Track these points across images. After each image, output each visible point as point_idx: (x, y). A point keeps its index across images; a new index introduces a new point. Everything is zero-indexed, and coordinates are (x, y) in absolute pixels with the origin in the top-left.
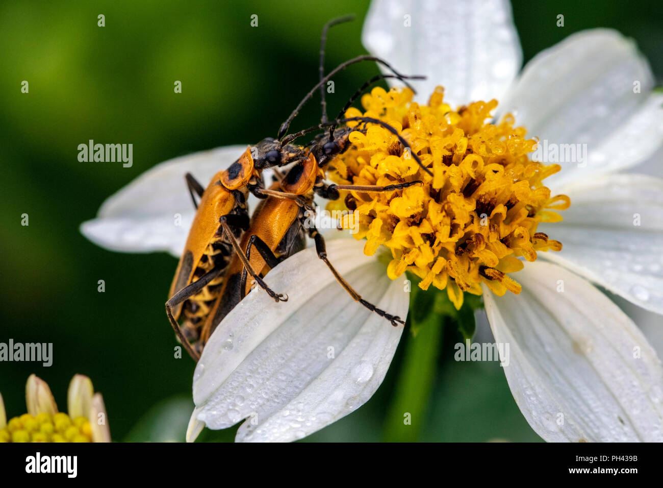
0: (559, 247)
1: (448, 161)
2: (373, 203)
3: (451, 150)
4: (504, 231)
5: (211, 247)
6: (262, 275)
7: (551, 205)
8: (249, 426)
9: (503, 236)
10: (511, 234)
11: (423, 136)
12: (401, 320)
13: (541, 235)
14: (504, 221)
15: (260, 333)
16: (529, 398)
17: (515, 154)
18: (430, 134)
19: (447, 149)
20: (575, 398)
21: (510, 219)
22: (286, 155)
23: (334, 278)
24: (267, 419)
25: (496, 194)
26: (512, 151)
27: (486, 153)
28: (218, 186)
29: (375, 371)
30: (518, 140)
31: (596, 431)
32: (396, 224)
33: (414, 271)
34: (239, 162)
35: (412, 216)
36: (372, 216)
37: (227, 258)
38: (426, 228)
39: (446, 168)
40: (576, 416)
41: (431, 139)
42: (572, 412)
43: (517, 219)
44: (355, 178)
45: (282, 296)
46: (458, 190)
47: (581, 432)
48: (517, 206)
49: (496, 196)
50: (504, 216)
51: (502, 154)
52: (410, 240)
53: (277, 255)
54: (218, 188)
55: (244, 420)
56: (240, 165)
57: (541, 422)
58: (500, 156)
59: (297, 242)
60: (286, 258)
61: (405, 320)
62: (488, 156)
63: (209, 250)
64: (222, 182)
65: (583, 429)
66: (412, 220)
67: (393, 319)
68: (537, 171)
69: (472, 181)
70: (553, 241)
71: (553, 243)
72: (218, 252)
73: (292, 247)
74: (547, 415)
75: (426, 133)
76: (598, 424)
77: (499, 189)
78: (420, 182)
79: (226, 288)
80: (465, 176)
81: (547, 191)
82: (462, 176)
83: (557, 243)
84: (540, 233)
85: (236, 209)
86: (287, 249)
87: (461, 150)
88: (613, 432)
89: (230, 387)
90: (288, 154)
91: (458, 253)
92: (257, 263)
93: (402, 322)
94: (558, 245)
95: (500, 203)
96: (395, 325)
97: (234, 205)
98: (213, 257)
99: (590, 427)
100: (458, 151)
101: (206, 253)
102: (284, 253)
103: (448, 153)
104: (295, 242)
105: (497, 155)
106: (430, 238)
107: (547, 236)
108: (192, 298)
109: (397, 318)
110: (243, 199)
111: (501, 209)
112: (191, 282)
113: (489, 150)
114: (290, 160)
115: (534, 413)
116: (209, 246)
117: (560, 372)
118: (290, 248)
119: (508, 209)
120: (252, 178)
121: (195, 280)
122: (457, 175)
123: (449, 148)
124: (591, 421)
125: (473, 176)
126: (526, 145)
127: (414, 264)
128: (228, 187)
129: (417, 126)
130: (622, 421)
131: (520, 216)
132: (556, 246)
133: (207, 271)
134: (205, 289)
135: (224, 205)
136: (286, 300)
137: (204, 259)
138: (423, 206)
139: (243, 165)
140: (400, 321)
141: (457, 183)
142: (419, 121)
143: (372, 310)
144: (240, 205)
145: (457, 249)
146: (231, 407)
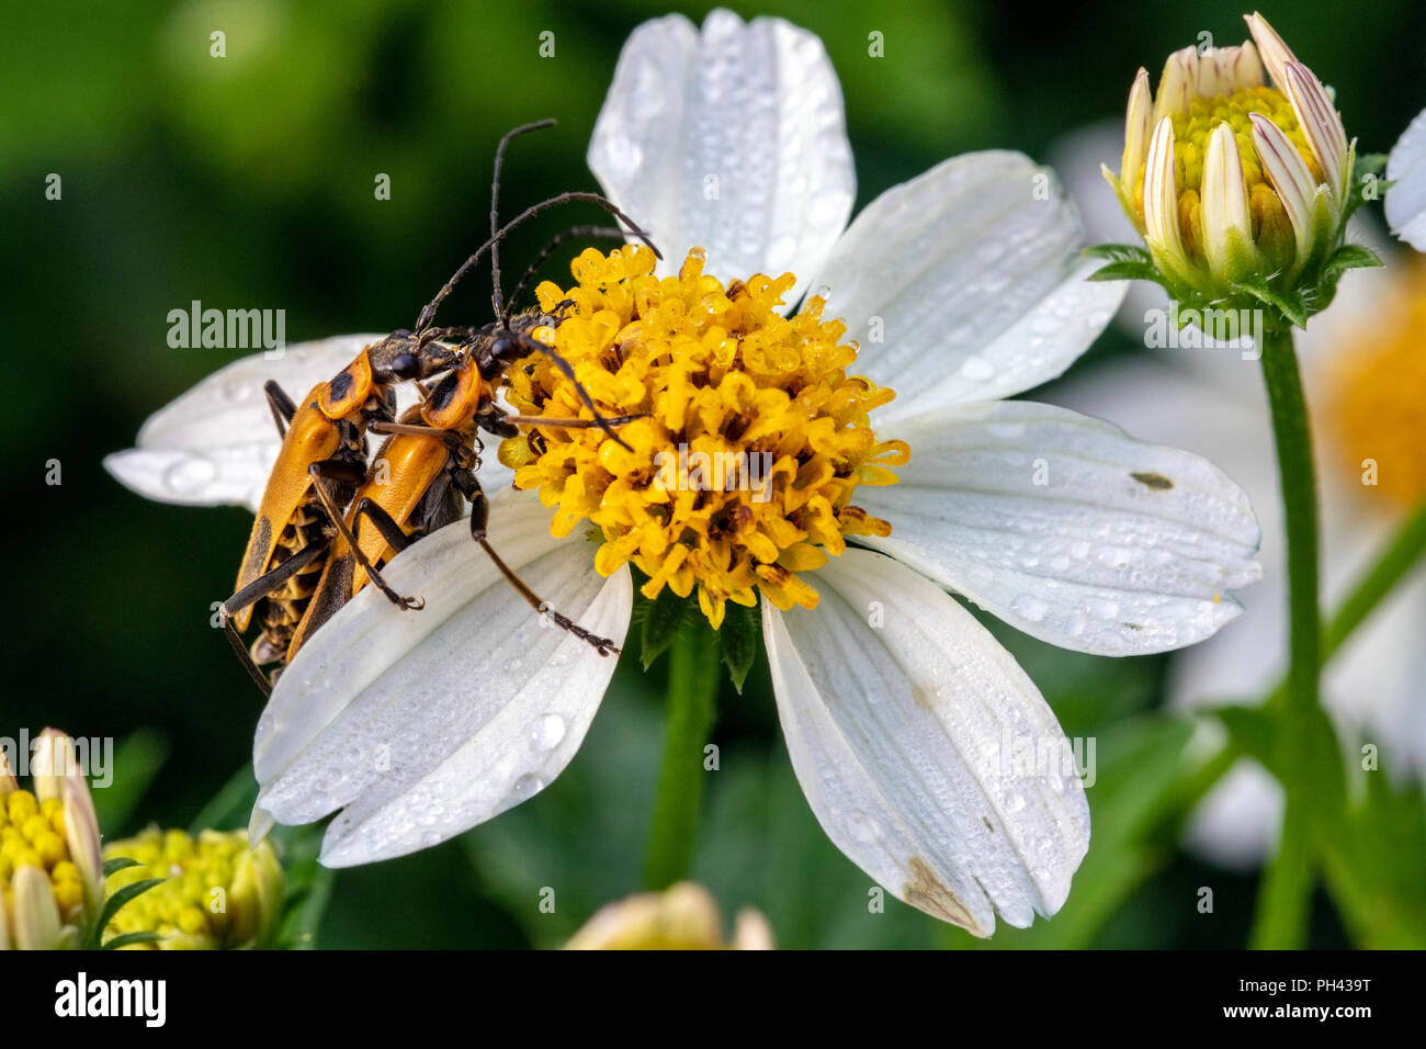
0: (885, 530)
1: (700, 380)
2: (573, 446)
3: (704, 363)
4: (792, 501)
5: (300, 513)
6: (381, 564)
7: (878, 457)
8: (347, 822)
9: (788, 510)
10: (804, 507)
11: (660, 335)
12: (615, 646)
13: (854, 511)
14: (793, 485)
15: (378, 659)
16: (828, 785)
17: (818, 370)
18: (673, 333)
19: (698, 362)
20: (912, 785)
21: (803, 481)
22: (428, 363)
23: (499, 574)
24: (380, 808)
25: (781, 436)
26: (810, 364)
27: (765, 368)
28: (312, 410)
29: (568, 729)
30: (821, 348)
31: (944, 841)
32: (610, 482)
33: (638, 562)
34: (349, 372)
35: (636, 473)
36: (570, 468)
37: (328, 532)
38: (658, 492)
39: (693, 391)
40: (911, 817)
41: (674, 341)
42: (903, 807)
43: (816, 481)
44: (546, 401)
45: (412, 600)
46: (713, 430)
47: (916, 843)
48: (815, 459)
49: (779, 442)
50: (793, 477)
51: (794, 370)
52: (627, 513)
53: (407, 531)
54: (313, 415)
55: (340, 811)
56: (351, 378)
57: (845, 826)
58: (790, 375)
59: (445, 510)
60: (425, 535)
61: (620, 647)
62: (767, 373)
63: (298, 517)
64: (320, 404)
65: (921, 838)
66: (635, 478)
67: (602, 645)
68: (852, 400)
69: (738, 416)
70: (876, 520)
71: (874, 523)
72: (311, 520)
73: (434, 518)
74: (857, 815)
75: (665, 331)
76: (947, 829)
77: (786, 431)
78: (651, 416)
79: (327, 580)
80: (726, 410)
81: (869, 434)
82: (722, 408)
83: (881, 524)
84: (852, 508)
85: (342, 451)
86: (426, 520)
87: (724, 361)
88: (974, 845)
89: (319, 752)
90: (431, 360)
91: (715, 537)
92: (372, 542)
93: (616, 651)
94: (883, 526)
95: (784, 455)
96: (603, 653)
97: (340, 444)
98: (303, 528)
99: (933, 836)
100: (719, 361)
101: (293, 522)
102: (421, 528)
103: (698, 368)
104: (440, 512)
105: (784, 372)
106: (665, 511)
107: (863, 512)
108: (271, 595)
109: (608, 642)
110: (355, 434)
111: (788, 464)
112: (268, 569)
113: (770, 364)
114: (435, 370)
115: (835, 811)
116: (296, 510)
117: (889, 738)
118: (430, 519)
119: (800, 465)
120: (370, 397)
121: (276, 565)
122: (713, 405)
123: (701, 359)
124: (935, 824)
125: (738, 409)
126: (836, 354)
127: (637, 552)
128: (328, 415)
129: (650, 318)
130: (989, 826)
131: (822, 475)
132: (880, 529)
133: (295, 553)
134: (291, 582)
135: (320, 445)
136: (420, 608)
137: (289, 532)
138: (652, 457)
139: (355, 378)
140: (611, 649)
141: (711, 419)
142: (653, 310)
143: (566, 629)
144: (349, 443)
145: (710, 530)
146: (318, 788)
